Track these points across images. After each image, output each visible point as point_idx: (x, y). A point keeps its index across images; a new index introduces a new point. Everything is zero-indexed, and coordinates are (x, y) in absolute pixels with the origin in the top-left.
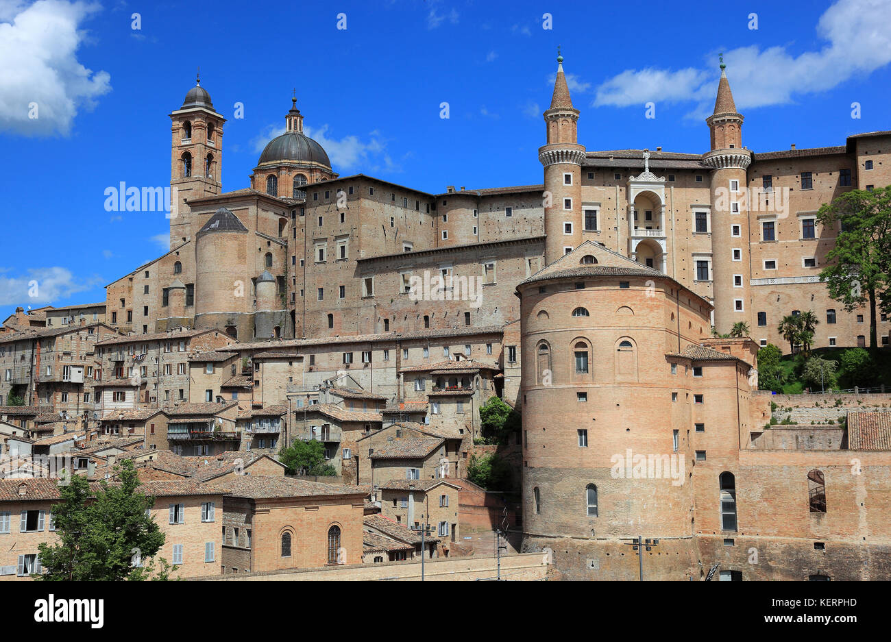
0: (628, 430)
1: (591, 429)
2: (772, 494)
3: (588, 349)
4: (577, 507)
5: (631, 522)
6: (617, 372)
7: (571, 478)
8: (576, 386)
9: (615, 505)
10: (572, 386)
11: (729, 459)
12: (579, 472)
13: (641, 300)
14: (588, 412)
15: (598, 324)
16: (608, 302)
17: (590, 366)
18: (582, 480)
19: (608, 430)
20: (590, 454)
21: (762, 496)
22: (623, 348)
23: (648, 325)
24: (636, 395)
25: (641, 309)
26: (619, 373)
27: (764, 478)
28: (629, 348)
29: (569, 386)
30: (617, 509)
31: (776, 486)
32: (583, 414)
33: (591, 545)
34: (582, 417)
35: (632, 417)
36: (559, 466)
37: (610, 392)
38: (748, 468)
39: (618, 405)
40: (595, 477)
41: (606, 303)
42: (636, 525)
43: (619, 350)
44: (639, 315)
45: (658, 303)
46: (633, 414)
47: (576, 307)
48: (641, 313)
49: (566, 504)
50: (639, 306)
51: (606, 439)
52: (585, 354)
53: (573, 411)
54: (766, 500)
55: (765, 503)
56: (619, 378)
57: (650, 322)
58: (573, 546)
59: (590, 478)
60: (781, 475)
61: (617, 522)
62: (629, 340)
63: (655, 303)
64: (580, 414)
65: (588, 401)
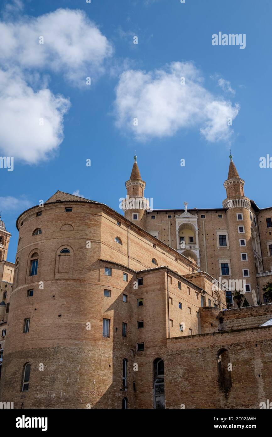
0: (60, 316)
1: (33, 317)
2: (190, 374)
3: (39, 257)
4: (16, 384)
5: (54, 395)
6: (56, 271)
8: (27, 285)
9: (42, 380)
11: (160, 346)
12: (21, 354)
13: (80, 220)
14: (32, 304)
15: (47, 238)
16: (56, 222)
17: (38, 269)
19: (44, 316)
20: (29, 338)
21: (183, 376)
22: (63, 254)
23: (85, 237)
24: (69, 288)
25: (80, 226)
26: (58, 272)
27: (185, 360)
28: (67, 254)
29: (24, 286)
30: (44, 383)
31: (194, 366)
32: (29, 306)
34: (28, 308)
35: (64, 306)
36: (10, 352)
37: (49, 287)
38: (174, 353)
39: (54, 296)
40: (31, 357)
41: (54, 223)
42: (58, 398)
43: (60, 255)
44: (78, 230)
45: (95, 223)
46: (65, 303)
47: (35, 228)
48: (80, 228)
50: (78, 224)
51: (42, 324)
52: (37, 261)
54: (186, 380)
55: (185, 382)
56: (58, 276)
57: (87, 235)
59: (27, 358)
60: (197, 356)
61: (42, 395)
62: (68, 248)
63: (93, 223)
64: (27, 306)
65: (34, 296)
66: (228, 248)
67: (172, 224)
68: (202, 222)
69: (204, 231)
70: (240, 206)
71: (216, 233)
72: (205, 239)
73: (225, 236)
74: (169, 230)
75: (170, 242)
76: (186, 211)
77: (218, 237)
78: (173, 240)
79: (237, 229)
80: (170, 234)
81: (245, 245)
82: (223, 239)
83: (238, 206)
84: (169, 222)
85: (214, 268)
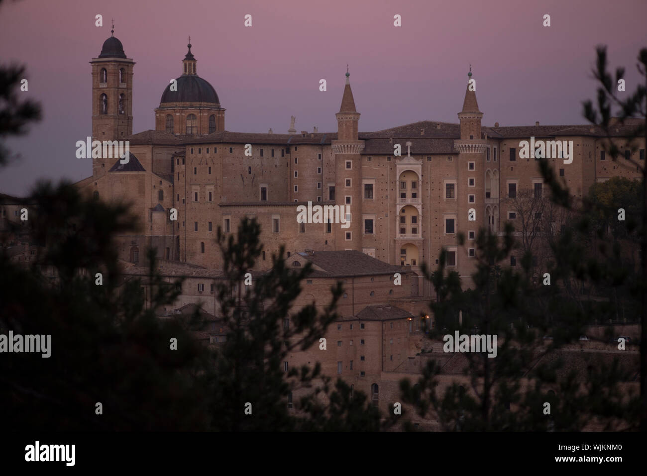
66: (456, 200)
67: (391, 169)
68: (428, 167)
69: (429, 178)
70: (473, 152)
71: (443, 181)
72: (429, 188)
73: (454, 184)
74: (387, 176)
75: (389, 192)
76: (409, 155)
77: (445, 186)
78: (392, 190)
79: (467, 182)
80: (389, 182)
81: (474, 202)
82: (450, 187)
83: (471, 152)
84: (389, 167)
85: (438, 225)
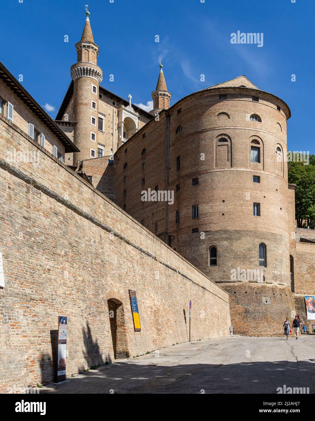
0: (281, 209)
1: (263, 203)
3: (261, 146)
4: (253, 259)
5: (283, 273)
7: (248, 238)
8: (253, 171)
9: (276, 260)
10: (250, 170)
12: (255, 234)
14: (261, 191)
15: (267, 129)
17: (261, 158)
18: (256, 240)
19: (272, 206)
20: (261, 222)
22: (278, 152)
26: (277, 168)
29: (247, 170)
30: (277, 263)
32: (258, 192)
33: (263, 287)
34: (257, 193)
35: (282, 201)
36: (238, 229)
37: (273, 180)
39: (277, 190)
40: (265, 239)
41: (271, 116)
43: (276, 152)
47: (252, 113)
49: (244, 258)
52: (258, 149)
53: (250, 188)
56: (277, 171)
58: (250, 288)
59: (262, 239)
61: (277, 272)
62: (280, 147)
64: (255, 191)
65: (261, 183)
